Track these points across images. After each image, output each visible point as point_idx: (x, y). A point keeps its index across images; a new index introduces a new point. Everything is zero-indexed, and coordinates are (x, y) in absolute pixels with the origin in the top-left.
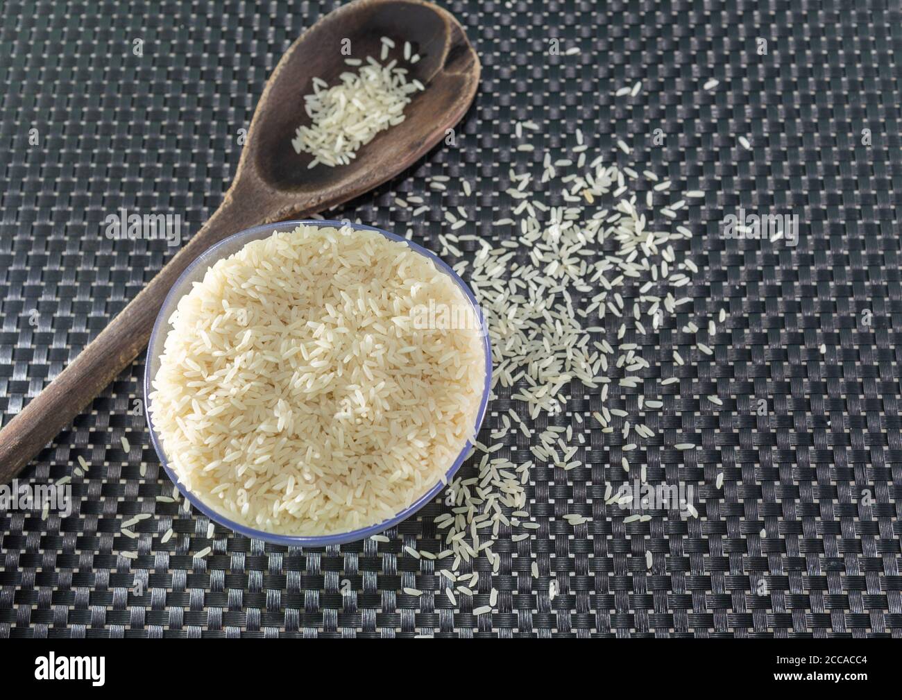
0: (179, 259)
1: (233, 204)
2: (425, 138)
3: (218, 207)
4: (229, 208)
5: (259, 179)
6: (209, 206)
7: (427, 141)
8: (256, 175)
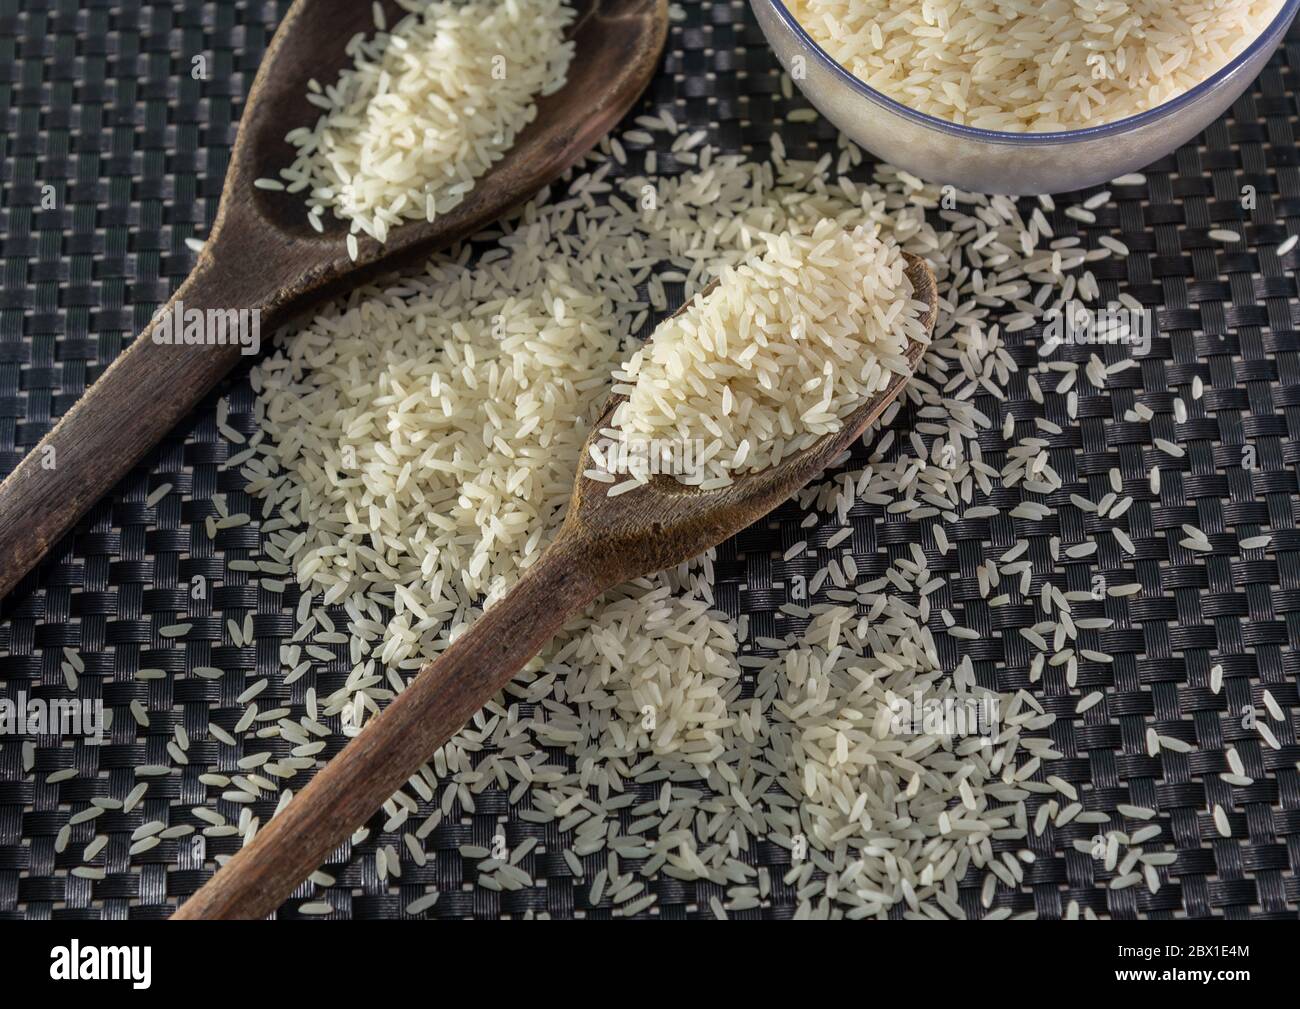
0: (118, 369)
1: (215, 267)
2: (574, 131)
3: (186, 276)
4: (209, 274)
5: (262, 220)
6: (172, 276)
7: (578, 138)
8: (255, 213)
